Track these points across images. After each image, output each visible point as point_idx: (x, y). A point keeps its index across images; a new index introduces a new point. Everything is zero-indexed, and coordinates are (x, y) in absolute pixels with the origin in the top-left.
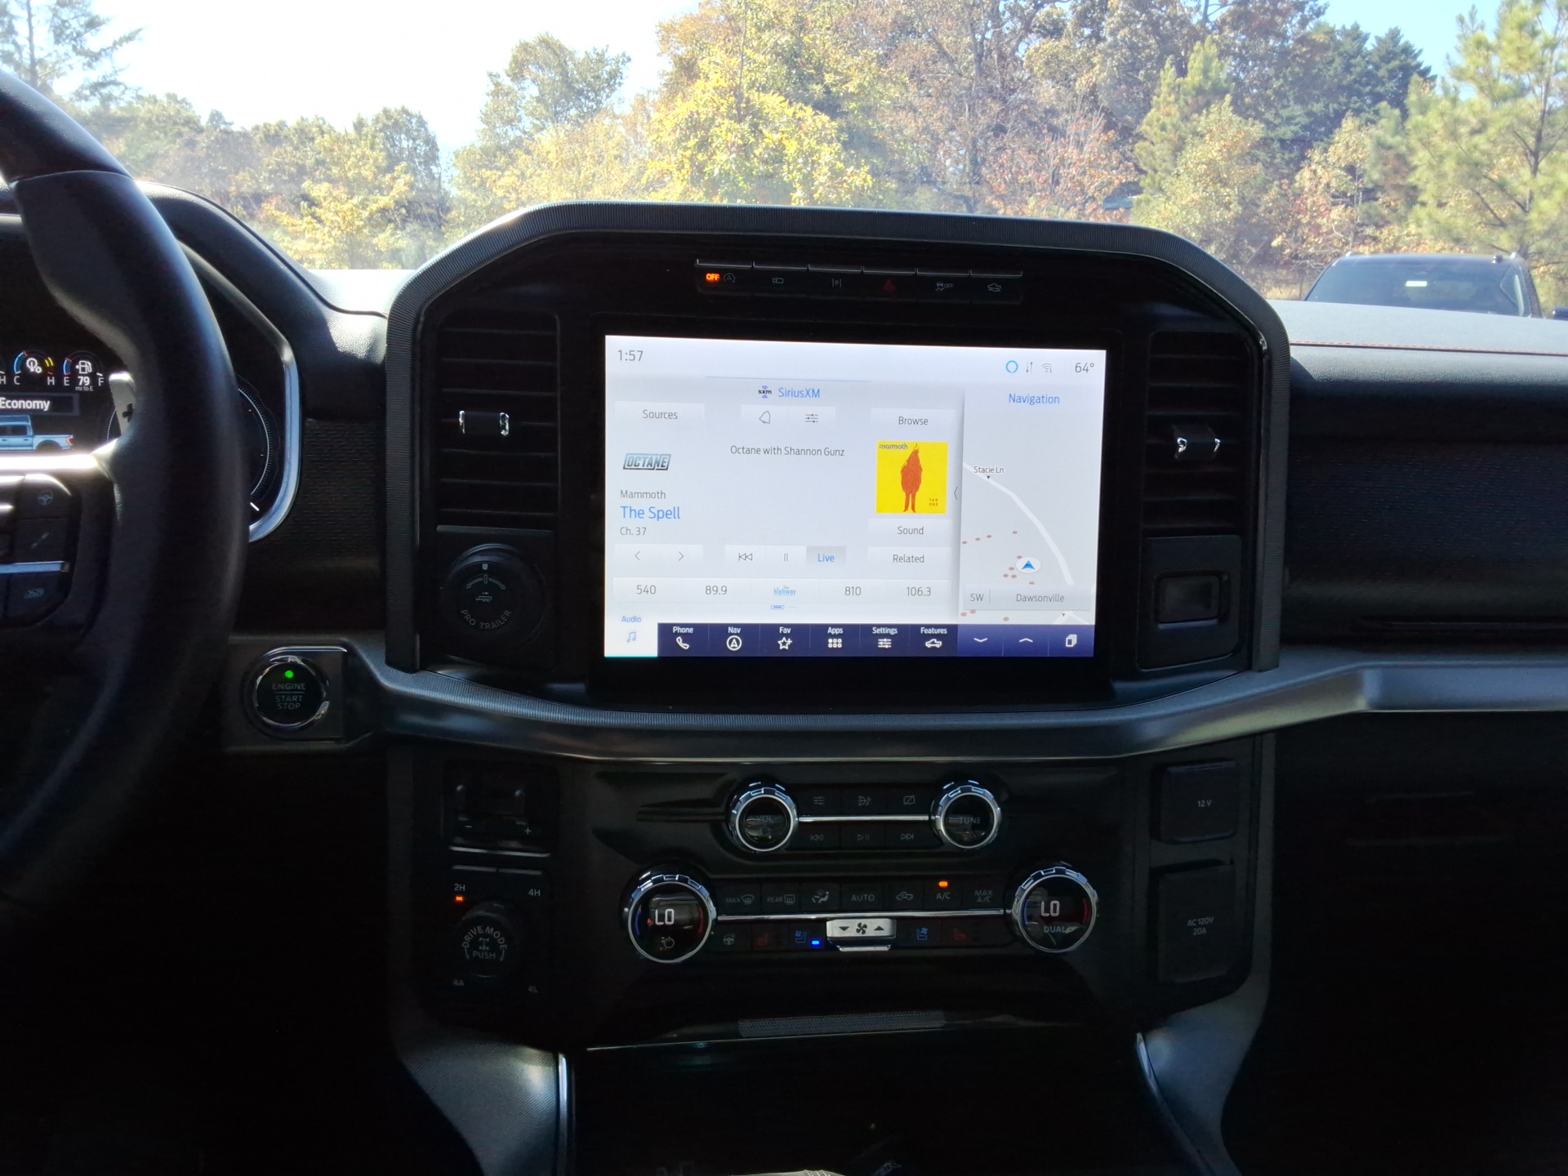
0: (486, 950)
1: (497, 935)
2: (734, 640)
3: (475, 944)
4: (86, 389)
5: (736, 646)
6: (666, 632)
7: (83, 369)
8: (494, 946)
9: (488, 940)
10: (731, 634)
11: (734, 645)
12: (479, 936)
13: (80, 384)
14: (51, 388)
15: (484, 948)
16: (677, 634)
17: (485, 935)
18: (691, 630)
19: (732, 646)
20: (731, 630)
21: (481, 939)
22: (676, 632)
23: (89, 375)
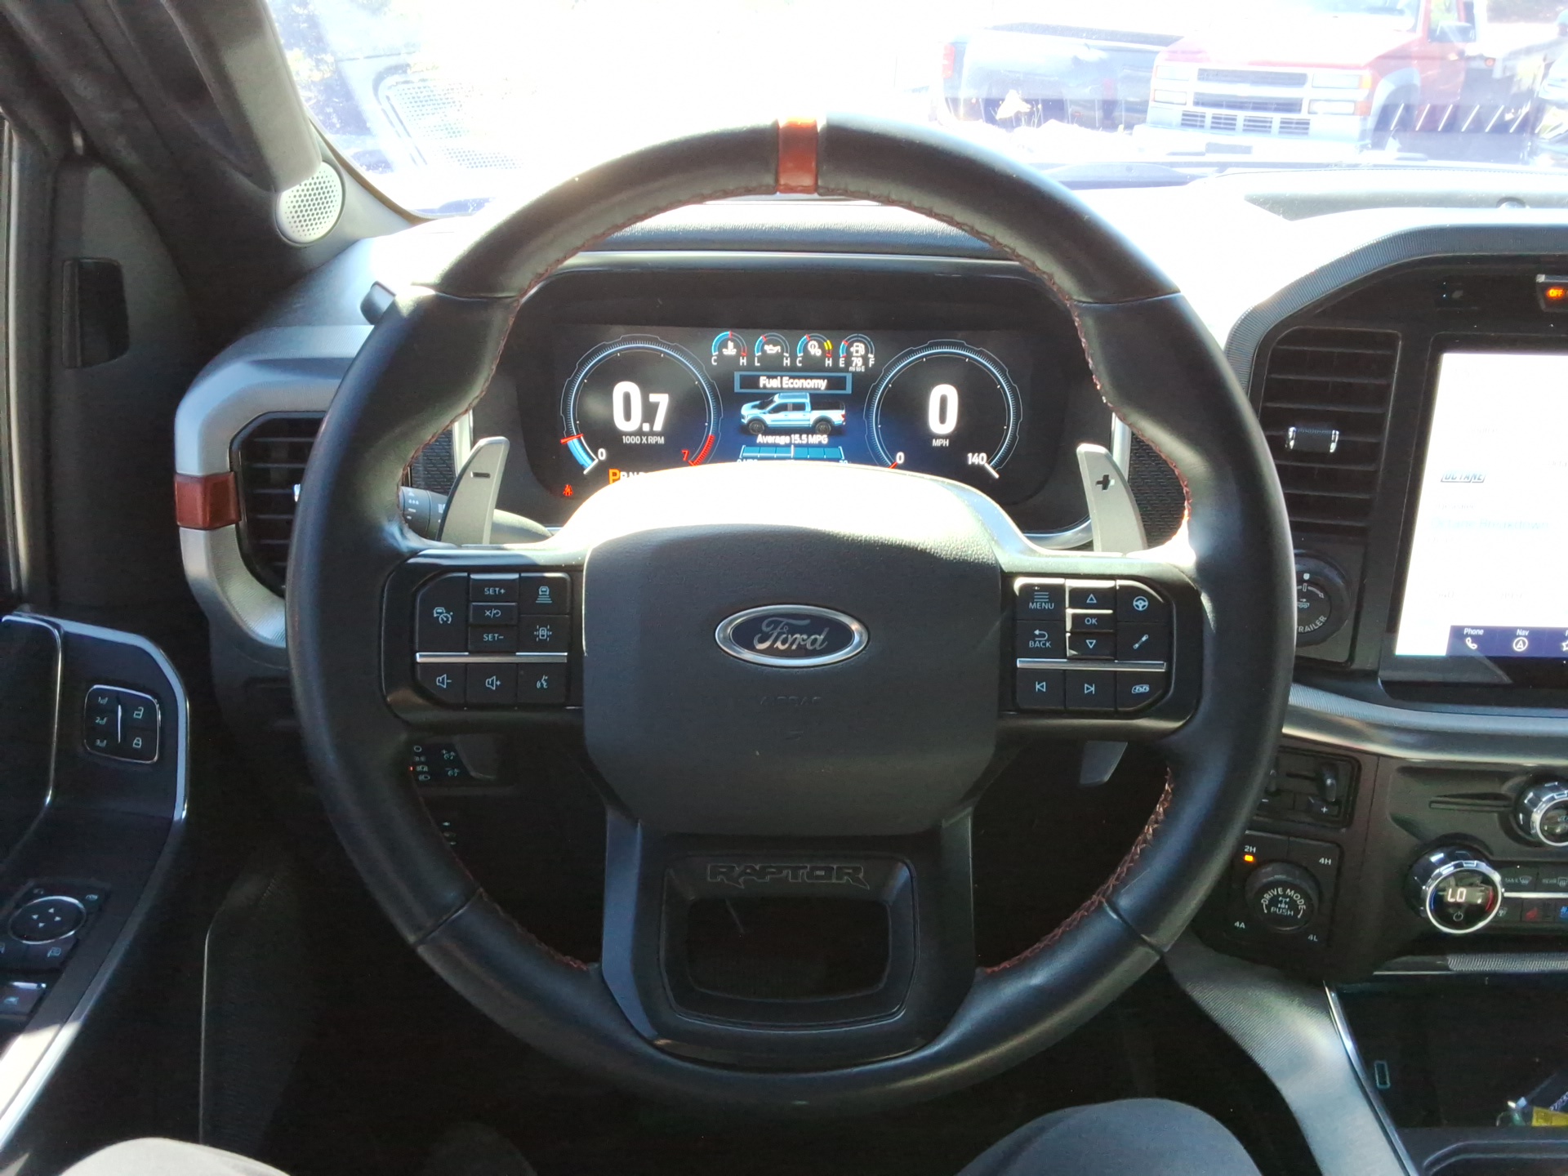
0: (1285, 908)
1: (1297, 897)
2: (1521, 642)
3: (1274, 901)
4: (858, 370)
5: (1522, 646)
6: (1458, 634)
7: (857, 352)
8: (1293, 905)
9: (1288, 900)
10: (1519, 636)
11: (1520, 646)
12: (1278, 895)
13: (854, 365)
14: (829, 370)
15: (1283, 906)
16: (1467, 635)
17: (1285, 896)
18: (1481, 632)
19: (1518, 646)
20: (1519, 632)
21: (1280, 898)
22: (1467, 634)
23: (862, 356)
